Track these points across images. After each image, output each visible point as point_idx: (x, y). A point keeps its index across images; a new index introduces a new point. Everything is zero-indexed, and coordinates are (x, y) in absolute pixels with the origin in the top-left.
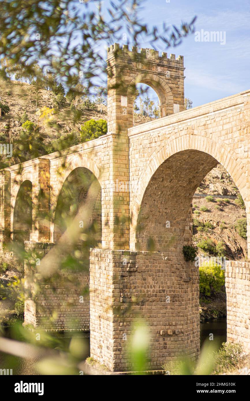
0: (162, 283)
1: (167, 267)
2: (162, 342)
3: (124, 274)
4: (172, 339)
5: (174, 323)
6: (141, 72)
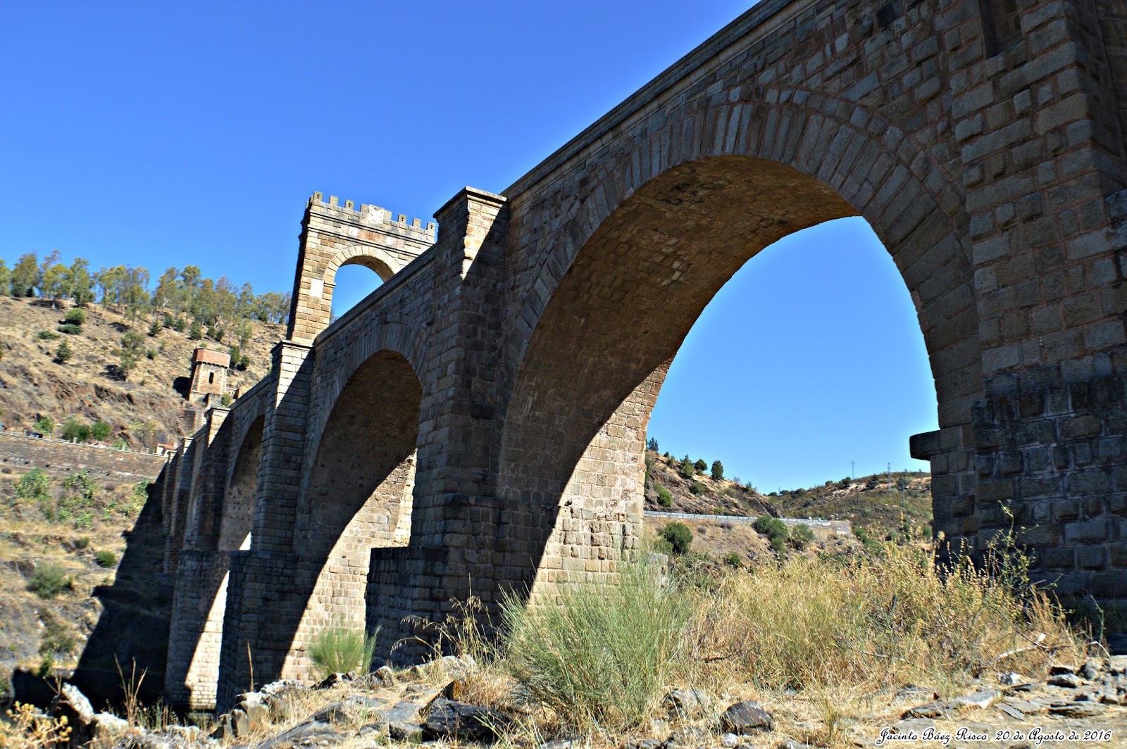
6: (356, 241)
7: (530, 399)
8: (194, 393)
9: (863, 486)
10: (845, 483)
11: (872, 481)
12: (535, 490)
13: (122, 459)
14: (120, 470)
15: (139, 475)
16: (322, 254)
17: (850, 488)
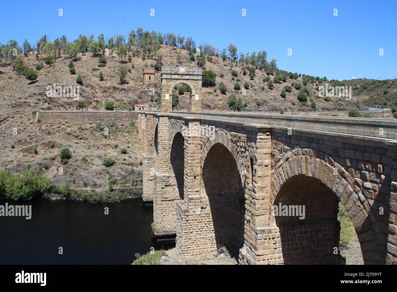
6: (177, 79)
7: (207, 173)
8: (145, 84)
12: (211, 192)
15: (130, 119)
16: (167, 86)
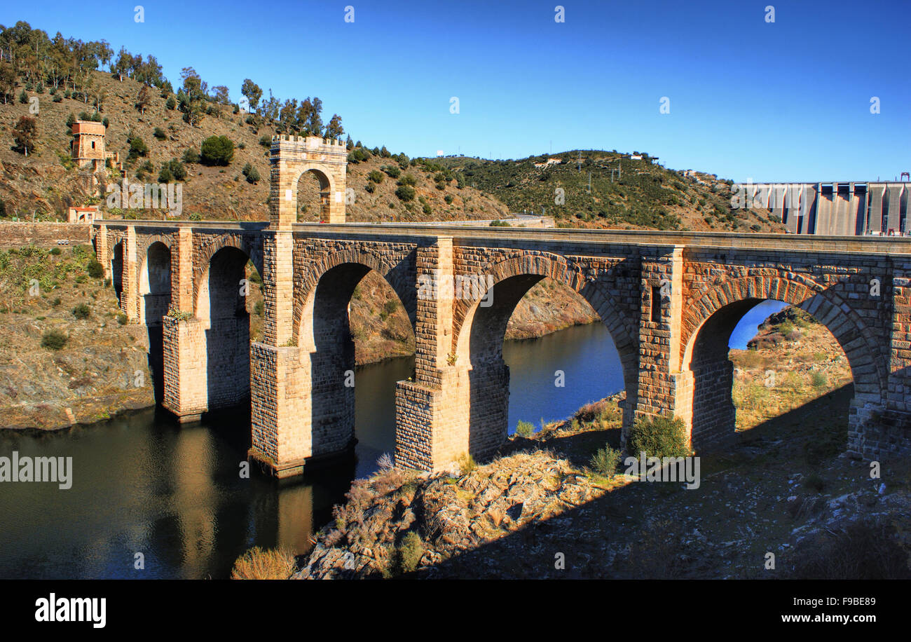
0: (323, 375)
1: (328, 359)
2: (322, 430)
3: (289, 371)
4: (332, 426)
5: (334, 410)
6: (305, 162)
8: (83, 159)
9: (558, 161)
10: (544, 158)
11: (565, 156)
13: (57, 230)
14: (58, 238)
15: (72, 240)
16: (289, 173)
17: (548, 163)
